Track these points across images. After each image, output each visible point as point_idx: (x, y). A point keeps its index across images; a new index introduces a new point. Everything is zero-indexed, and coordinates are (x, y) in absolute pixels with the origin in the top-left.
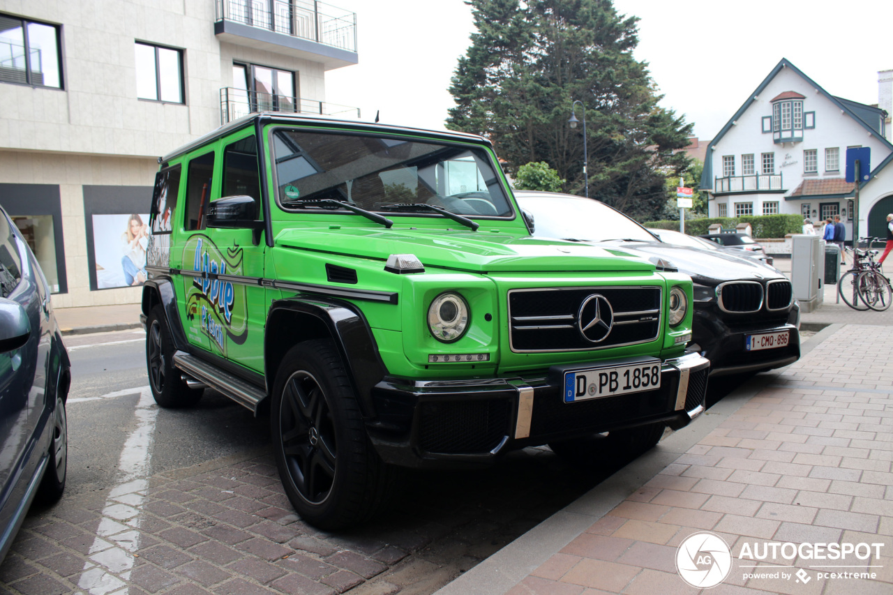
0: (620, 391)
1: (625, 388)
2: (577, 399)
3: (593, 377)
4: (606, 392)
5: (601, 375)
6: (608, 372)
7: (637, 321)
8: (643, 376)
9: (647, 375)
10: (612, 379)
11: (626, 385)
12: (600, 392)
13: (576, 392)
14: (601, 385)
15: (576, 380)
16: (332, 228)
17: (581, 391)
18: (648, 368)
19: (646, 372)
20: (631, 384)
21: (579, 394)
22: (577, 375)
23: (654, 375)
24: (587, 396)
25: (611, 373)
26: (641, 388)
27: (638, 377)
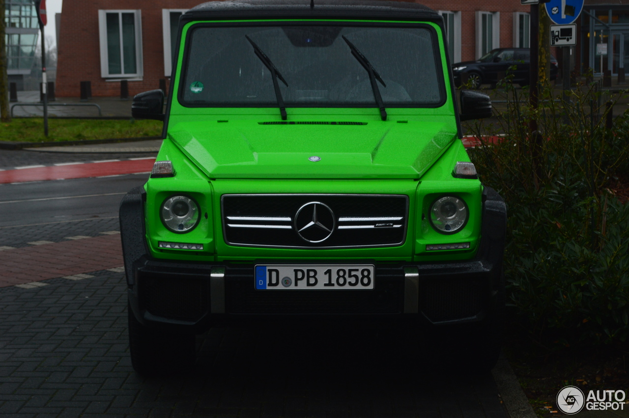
0: (320, 286)
1: (326, 285)
2: (268, 288)
3: (286, 271)
4: (302, 285)
5: (296, 271)
6: (305, 269)
7: (372, 227)
8: (350, 276)
9: (356, 277)
10: (310, 276)
11: (327, 282)
12: (296, 285)
13: (268, 282)
14: (297, 279)
15: (268, 273)
16: (219, 122)
17: (274, 281)
18: (357, 270)
19: (353, 273)
20: (334, 281)
21: (270, 284)
22: (268, 268)
23: (364, 276)
24: (280, 287)
25: (308, 271)
26: (347, 287)
27: (343, 277)
